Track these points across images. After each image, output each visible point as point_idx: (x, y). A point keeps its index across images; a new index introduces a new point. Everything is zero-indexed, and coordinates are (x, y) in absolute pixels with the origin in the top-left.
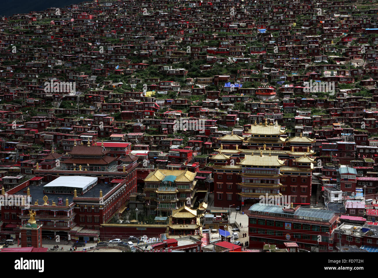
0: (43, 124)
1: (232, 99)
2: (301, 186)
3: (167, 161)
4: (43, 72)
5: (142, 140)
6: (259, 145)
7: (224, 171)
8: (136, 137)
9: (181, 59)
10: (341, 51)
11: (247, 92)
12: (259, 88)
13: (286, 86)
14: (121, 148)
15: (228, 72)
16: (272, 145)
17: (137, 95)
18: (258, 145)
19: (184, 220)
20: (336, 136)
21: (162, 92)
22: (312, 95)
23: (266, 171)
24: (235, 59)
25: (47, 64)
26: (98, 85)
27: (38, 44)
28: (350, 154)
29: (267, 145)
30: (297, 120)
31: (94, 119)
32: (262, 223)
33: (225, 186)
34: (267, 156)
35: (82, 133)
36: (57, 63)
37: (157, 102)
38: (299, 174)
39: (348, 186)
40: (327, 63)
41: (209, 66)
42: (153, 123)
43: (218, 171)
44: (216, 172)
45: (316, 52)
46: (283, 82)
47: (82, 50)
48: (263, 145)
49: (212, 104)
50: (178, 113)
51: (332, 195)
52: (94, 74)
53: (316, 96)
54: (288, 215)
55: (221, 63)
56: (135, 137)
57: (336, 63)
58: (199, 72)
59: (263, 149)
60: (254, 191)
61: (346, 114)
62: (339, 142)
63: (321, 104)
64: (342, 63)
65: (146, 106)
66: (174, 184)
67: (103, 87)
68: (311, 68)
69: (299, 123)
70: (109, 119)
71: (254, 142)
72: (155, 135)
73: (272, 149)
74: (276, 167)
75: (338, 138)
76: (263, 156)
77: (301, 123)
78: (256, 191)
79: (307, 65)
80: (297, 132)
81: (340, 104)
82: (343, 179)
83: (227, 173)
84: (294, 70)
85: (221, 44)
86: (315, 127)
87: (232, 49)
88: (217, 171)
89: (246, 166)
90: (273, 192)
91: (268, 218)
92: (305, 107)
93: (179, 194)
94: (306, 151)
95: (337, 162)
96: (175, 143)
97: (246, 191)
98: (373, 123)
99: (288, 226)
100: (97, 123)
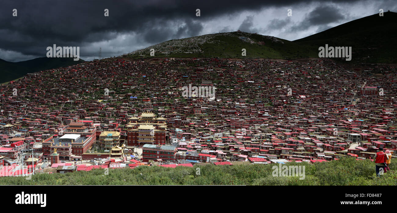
0: (57, 113)
1: (133, 103)
2: (162, 137)
3: (108, 128)
5: (98, 119)
10: (175, 84)
11: (139, 100)
12: (144, 99)
13: (154, 98)
14: (89, 123)
15: (132, 92)
16: (150, 121)
17: (95, 101)
18: (145, 121)
19: (117, 151)
21: (105, 100)
23: (148, 131)
24: (134, 87)
25: (59, 89)
26: (79, 97)
27: (55, 81)
28: (179, 124)
29: (148, 121)
30: (159, 111)
32: (148, 152)
33: (132, 137)
34: (149, 125)
35: (73, 117)
36: (63, 89)
37: (103, 104)
38: (161, 132)
39: (180, 137)
40: (169, 89)
41: (124, 90)
42: (102, 112)
45: (165, 85)
46: (153, 96)
47: (73, 84)
49: (126, 105)
50: (112, 108)
51: (174, 140)
52: (78, 93)
53: (166, 102)
54: (158, 149)
55: (129, 89)
56: (95, 118)
57: (173, 89)
58: (120, 92)
59: (146, 123)
60: (143, 139)
61: (177, 108)
62: (175, 120)
63: (168, 105)
64: (175, 89)
65: (99, 106)
66: (112, 137)
67: (81, 98)
68: (164, 91)
70: (84, 111)
71: (143, 120)
72: (103, 118)
73: (150, 123)
75: (175, 118)
76: (147, 125)
79: (162, 90)
80: (159, 116)
81: (175, 105)
82: (177, 134)
83: (133, 132)
84: (157, 92)
85: (129, 81)
86: (166, 114)
87: (133, 83)
88: (128, 131)
89: (140, 129)
90: (151, 139)
91: (150, 150)
92: (162, 106)
93: (113, 141)
94: (163, 123)
95: (175, 127)
96: (111, 120)
97: (140, 139)
98: (187, 112)
99: (158, 153)
100: (79, 112)
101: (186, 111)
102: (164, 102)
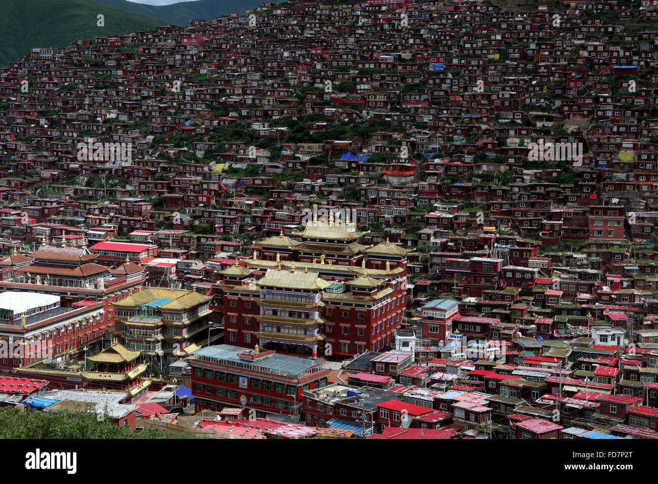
0: (46, 211)
1: (342, 181)
2: (356, 326)
3: (201, 277)
4: (86, 128)
5: (179, 242)
6: (316, 254)
7: (240, 295)
8: (171, 238)
9: (286, 112)
10: (554, 105)
11: (371, 168)
12: (393, 164)
13: (437, 161)
14: (134, 253)
15: (355, 135)
16: (336, 256)
17: (198, 169)
18: (314, 254)
19: (108, 365)
20: (483, 249)
21: (238, 166)
22: (474, 179)
23: (297, 296)
24: (372, 113)
25: (96, 117)
26: (150, 151)
27: (101, 83)
29: (327, 255)
30: (428, 218)
31: (121, 206)
32: (209, 376)
33: (240, 319)
34: (301, 273)
35: (95, 227)
36: (110, 114)
37: (224, 181)
38: (354, 305)
39: (434, 331)
40: (519, 124)
41: (325, 124)
42: (206, 215)
43: (231, 294)
44: (228, 295)
45: (508, 104)
46: (432, 155)
47: (151, 94)
48: (320, 255)
49: (309, 188)
50: (250, 200)
51: (397, 343)
52: (151, 133)
53: (479, 180)
54: (243, 365)
55: (347, 120)
56: (168, 236)
57: (535, 125)
58: (307, 134)
59: (319, 262)
60: (279, 330)
61: (514, 211)
62: (475, 259)
63: (481, 194)
64: (546, 124)
65: (205, 186)
66: (158, 312)
67: (156, 155)
68: (488, 132)
69: (431, 224)
70: (141, 205)
71: (307, 250)
72: (199, 235)
73: (333, 263)
74: (312, 292)
75: (487, 251)
76: (296, 272)
77: (434, 224)
78: (282, 330)
79: (484, 127)
80: (420, 238)
81: (512, 195)
82: (425, 318)
83: (244, 298)
84: (458, 135)
85: (358, 87)
86: (457, 232)
87: (370, 97)
88: (228, 294)
89: (265, 288)
90: (308, 332)
92: (455, 197)
95: (458, 291)
96: (226, 248)
97: (266, 329)
98: (557, 228)
99: (243, 383)
100: (124, 211)
101: (552, 226)
102: (470, 180)
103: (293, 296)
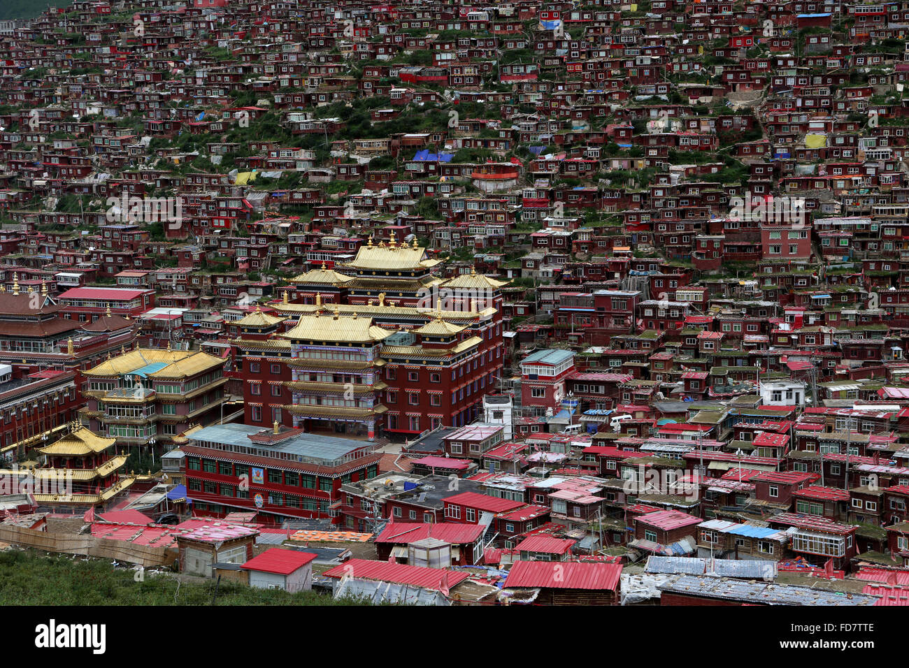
1: (416, 190)
2: (429, 392)
3: (216, 332)
4: (57, 129)
5: (187, 285)
6: (372, 293)
7: (263, 354)
8: (175, 279)
9: (336, 96)
10: (714, 72)
11: (456, 171)
12: (487, 164)
13: (549, 157)
14: (120, 301)
15: (433, 125)
16: (401, 294)
17: (213, 180)
18: (369, 293)
19: (68, 459)
20: (613, 278)
21: (269, 174)
22: (600, 180)
25: (72, 113)
26: (147, 158)
27: (80, 66)
28: (620, 318)
29: (388, 294)
30: (536, 238)
31: (104, 237)
33: (266, 388)
34: (350, 319)
35: (68, 267)
36: (90, 109)
37: (250, 197)
38: (424, 362)
39: (538, 394)
40: (664, 101)
41: (392, 110)
42: (224, 245)
43: (251, 353)
44: (247, 356)
45: (648, 74)
46: (541, 149)
47: (148, 78)
48: (378, 293)
49: (369, 202)
50: (286, 222)
51: (486, 413)
52: (148, 133)
53: (608, 182)
54: (259, 450)
55: (422, 104)
56: (171, 277)
57: (687, 102)
58: (367, 126)
59: (377, 304)
60: (319, 402)
61: (657, 224)
63: (611, 202)
64: (703, 99)
65: (222, 205)
66: (149, 382)
67: (155, 164)
68: (619, 114)
69: (540, 246)
70: (133, 235)
71: (361, 288)
72: (214, 274)
73: (396, 305)
74: (363, 345)
77: (545, 246)
78: (324, 402)
79: (614, 107)
81: (654, 200)
82: (526, 377)
83: (269, 358)
84: (579, 119)
85: (438, 57)
86: (577, 256)
87: (455, 70)
88: (247, 353)
89: (298, 342)
90: (360, 403)
91: (221, 457)
92: (573, 206)
93: (159, 407)
95: (576, 338)
96: (252, 291)
97: (302, 401)
98: (716, 245)
100: (109, 245)
101: (710, 242)
102: (595, 182)
103: (338, 352)
